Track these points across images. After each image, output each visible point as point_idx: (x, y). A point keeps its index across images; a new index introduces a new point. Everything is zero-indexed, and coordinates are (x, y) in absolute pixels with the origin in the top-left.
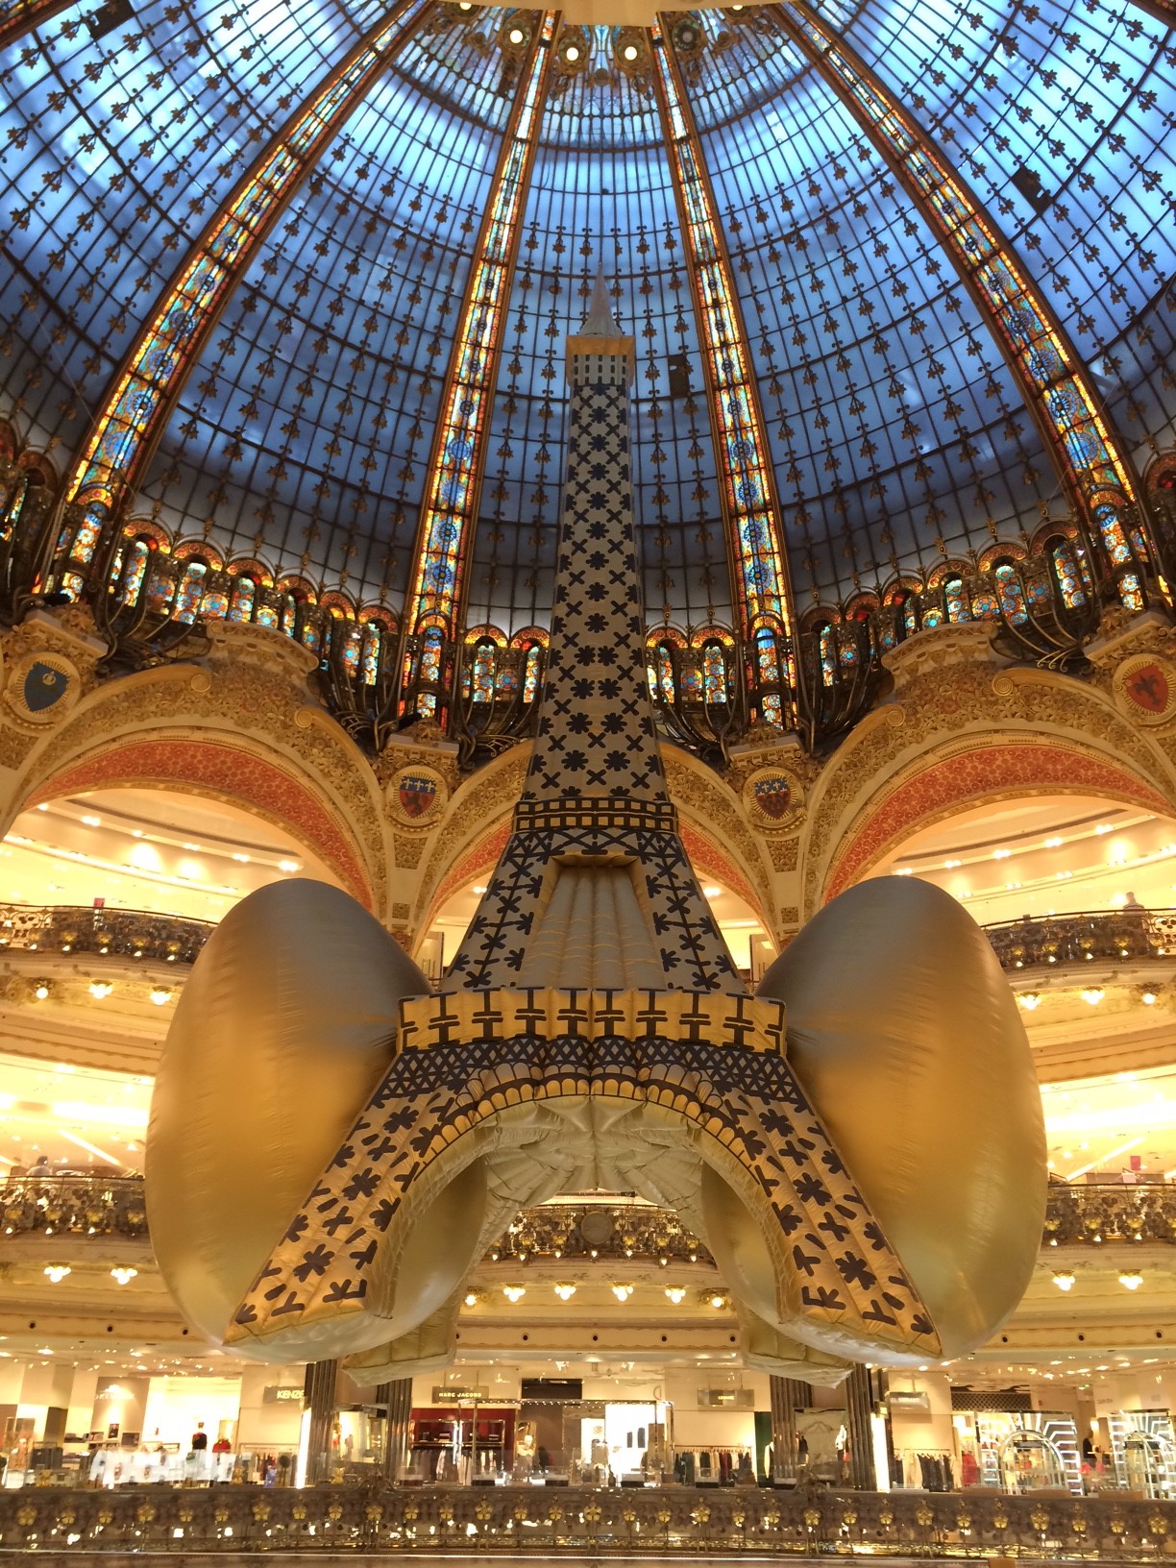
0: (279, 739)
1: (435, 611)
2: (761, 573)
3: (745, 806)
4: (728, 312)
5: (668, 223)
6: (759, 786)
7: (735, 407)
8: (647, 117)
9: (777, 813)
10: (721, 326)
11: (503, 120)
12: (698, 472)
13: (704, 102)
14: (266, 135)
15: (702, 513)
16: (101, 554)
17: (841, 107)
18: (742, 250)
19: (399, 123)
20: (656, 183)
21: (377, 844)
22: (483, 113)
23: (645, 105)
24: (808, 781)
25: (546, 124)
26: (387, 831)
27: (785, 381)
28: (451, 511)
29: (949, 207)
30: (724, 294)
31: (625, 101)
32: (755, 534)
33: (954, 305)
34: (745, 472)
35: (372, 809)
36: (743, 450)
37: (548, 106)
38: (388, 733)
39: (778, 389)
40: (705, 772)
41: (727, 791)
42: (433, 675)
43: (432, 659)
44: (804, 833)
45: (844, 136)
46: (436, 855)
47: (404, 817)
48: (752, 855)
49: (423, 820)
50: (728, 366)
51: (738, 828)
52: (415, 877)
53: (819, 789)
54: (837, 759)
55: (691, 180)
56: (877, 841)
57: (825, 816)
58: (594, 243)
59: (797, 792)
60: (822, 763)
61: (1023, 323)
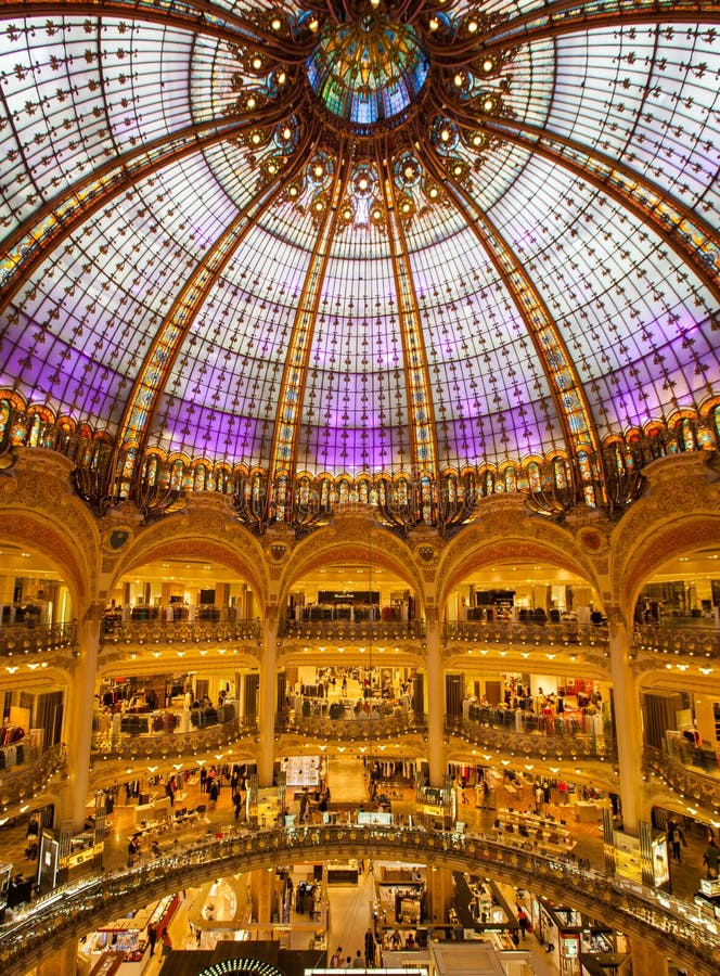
0: (220, 536)
1: (283, 468)
2: (424, 452)
3: (414, 556)
4: (416, 335)
5: (390, 294)
6: (421, 549)
7: (417, 378)
8: (383, 245)
9: (428, 560)
10: (413, 341)
11: (312, 246)
12: (399, 404)
13: (412, 238)
14: (195, 264)
15: (400, 423)
16: (137, 468)
17: (481, 247)
18: (425, 308)
19: (261, 250)
20: (386, 275)
21: (263, 572)
22: (302, 244)
23: (383, 239)
24: (440, 548)
25: (333, 247)
26: (266, 566)
27: (441, 367)
28: (289, 423)
29: (528, 301)
30: (415, 327)
31: (373, 237)
32: (423, 435)
33: (524, 345)
34: (420, 406)
35: (260, 559)
36: (419, 397)
37: (335, 238)
38: (265, 527)
39: (437, 371)
40: (398, 541)
41: (408, 549)
42: (283, 496)
43: (282, 490)
44: (439, 568)
45: (481, 261)
46: (287, 574)
47: (273, 561)
48: (416, 574)
49: (281, 561)
50: (415, 359)
51: (410, 564)
52: (279, 583)
53: (446, 552)
54: (454, 541)
55: (403, 274)
56: (467, 571)
57: (447, 563)
58: (355, 302)
59: (436, 554)
60: (447, 541)
61: (556, 359)
